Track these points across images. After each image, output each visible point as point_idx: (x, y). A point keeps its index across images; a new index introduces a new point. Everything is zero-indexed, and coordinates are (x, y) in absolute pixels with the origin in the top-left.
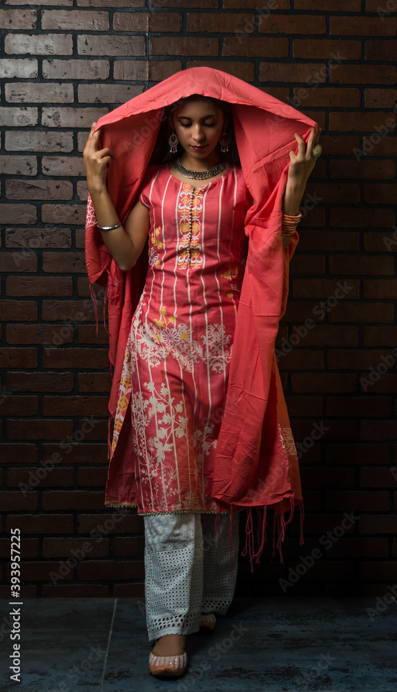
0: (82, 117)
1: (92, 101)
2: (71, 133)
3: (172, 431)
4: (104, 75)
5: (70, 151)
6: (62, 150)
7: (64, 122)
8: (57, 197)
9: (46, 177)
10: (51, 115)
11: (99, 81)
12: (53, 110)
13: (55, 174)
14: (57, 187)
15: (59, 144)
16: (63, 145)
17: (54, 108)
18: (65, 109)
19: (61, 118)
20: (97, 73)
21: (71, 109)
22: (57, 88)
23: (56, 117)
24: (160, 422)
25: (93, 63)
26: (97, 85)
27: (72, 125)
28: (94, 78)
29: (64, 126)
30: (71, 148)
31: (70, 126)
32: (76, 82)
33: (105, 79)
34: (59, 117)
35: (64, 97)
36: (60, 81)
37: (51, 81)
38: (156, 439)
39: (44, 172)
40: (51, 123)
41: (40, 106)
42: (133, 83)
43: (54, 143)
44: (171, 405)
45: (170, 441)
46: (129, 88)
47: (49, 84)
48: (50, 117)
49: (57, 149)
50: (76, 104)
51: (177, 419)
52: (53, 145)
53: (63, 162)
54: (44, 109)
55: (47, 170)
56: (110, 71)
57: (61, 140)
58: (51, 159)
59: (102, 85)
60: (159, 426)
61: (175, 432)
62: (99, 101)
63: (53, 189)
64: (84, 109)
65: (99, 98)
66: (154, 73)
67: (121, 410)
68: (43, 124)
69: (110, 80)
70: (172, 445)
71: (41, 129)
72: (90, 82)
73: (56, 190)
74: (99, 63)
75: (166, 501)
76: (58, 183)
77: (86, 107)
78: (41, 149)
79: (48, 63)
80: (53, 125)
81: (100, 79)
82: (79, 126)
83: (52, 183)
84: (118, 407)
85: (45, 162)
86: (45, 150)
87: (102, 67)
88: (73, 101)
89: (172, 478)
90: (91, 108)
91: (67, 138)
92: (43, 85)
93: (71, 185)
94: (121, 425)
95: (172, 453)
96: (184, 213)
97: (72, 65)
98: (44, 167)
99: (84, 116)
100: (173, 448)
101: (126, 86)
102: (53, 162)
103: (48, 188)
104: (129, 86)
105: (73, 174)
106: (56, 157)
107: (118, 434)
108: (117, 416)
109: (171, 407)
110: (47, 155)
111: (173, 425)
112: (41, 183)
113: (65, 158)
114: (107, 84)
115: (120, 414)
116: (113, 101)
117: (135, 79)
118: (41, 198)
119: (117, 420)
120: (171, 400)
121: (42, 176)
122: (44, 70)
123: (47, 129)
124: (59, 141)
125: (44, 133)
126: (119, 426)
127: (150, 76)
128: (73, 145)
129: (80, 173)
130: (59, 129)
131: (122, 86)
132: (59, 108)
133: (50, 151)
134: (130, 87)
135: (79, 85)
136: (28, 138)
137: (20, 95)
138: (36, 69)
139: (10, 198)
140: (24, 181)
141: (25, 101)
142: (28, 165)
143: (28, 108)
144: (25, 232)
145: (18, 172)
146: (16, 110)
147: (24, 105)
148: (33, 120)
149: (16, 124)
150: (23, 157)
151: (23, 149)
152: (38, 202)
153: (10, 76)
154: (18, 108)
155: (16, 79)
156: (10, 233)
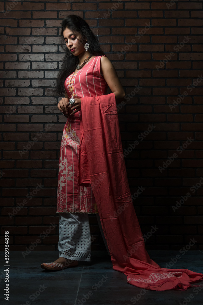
3: (66, 178)
44: (66, 166)
45: (65, 182)
47: (61, 54)
51: (68, 173)
61: (67, 178)
68: (59, 68)
70: (65, 184)
75: (61, 207)
89: (64, 198)
92: (59, 54)
95: (65, 187)
96: (69, 84)
100: (65, 185)
109: (67, 168)
111: (66, 175)
120: (67, 164)
122: (60, 49)
136: (54, 73)
137: (51, 58)
138: (57, 49)
139: (47, 95)
140: (52, 89)
141: (53, 60)
142: (53, 83)
143: (54, 63)
144: (52, 107)
145: (50, 86)
146: (49, 64)
147: (52, 62)
148: (56, 67)
149: (50, 68)
150: (52, 80)
151: (52, 77)
152: (57, 97)
153: (47, 51)
154: (50, 63)
155: (49, 53)
156: (47, 108)
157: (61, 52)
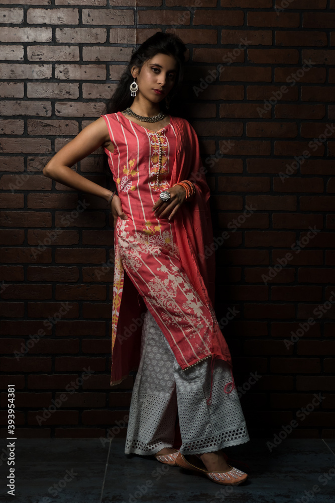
0: (85, 72)
1: (93, 59)
2: (78, 84)
4: (103, 39)
5: (76, 98)
6: (71, 97)
7: (72, 76)
8: (67, 133)
9: (58, 118)
10: (62, 70)
11: (99, 44)
12: (64, 66)
13: (65, 116)
14: (67, 125)
15: (68, 93)
16: (71, 93)
17: (65, 65)
18: (72, 65)
19: (70, 72)
20: (97, 38)
21: (77, 66)
22: (67, 50)
23: (66, 72)
24: (184, 289)
25: (94, 31)
26: (97, 48)
27: (78, 78)
28: (95, 42)
29: (72, 79)
30: (77, 95)
31: (76, 79)
32: (81, 46)
33: (103, 42)
34: (68, 72)
35: (72, 57)
36: (69, 45)
37: (62, 44)
38: (188, 302)
39: (57, 113)
40: (62, 76)
41: (54, 64)
42: (125, 45)
43: (64, 92)
46: (121, 50)
47: (61, 47)
48: (61, 72)
49: (67, 96)
50: (81, 62)
52: (63, 93)
53: (71, 106)
54: (56, 65)
55: (59, 112)
56: (107, 36)
57: (69, 89)
58: (62, 104)
59: (101, 47)
60: (186, 292)
62: (99, 59)
63: (63, 127)
64: (87, 66)
65: (99, 58)
66: (140, 38)
67: (116, 308)
68: (56, 77)
69: (107, 43)
71: (55, 81)
72: (92, 45)
73: (66, 127)
74: (99, 30)
76: (67, 122)
77: (88, 64)
78: (54, 96)
79: (60, 31)
80: (64, 78)
81: (99, 43)
82: (83, 79)
83: (63, 122)
84: (114, 305)
85: (57, 106)
86: (57, 97)
87: (102, 34)
88: (78, 59)
90: (92, 65)
91: (74, 88)
92: (56, 47)
93: (77, 124)
94: (117, 319)
96: (156, 148)
97: (78, 32)
98: (57, 110)
99: (88, 71)
101: (120, 48)
102: (64, 106)
103: (60, 126)
104: (121, 48)
105: (79, 115)
106: (66, 102)
107: (116, 326)
108: (113, 313)
110: (59, 101)
112: (55, 122)
113: (72, 103)
114: (105, 46)
115: (116, 310)
116: (109, 60)
117: (126, 42)
118: (54, 134)
119: (114, 315)
121: (55, 117)
122: (57, 36)
123: (60, 81)
124: (68, 91)
125: (57, 84)
126: (116, 320)
127: (137, 41)
128: (78, 93)
129: (84, 115)
130: (68, 81)
131: (116, 48)
132: (68, 65)
133: (61, 98)
134: (123, 49)
135: (84, 47)
136: (45, 87)
137: (38, 55)
138: (51, 35)
139: (31, 133)
140: (42, 121)
141: (42, 60)
142: (45, 108)
143: (44, 65)
144: (42, 159)
145: (37, 114)
146: (35, 67)
147: (42, 63)
148: (48, 74)
149: (36, 77)
150: (41, 102)
151: (41, 96)
152: (52, 137)
153: (30, 40)
154: (37, 66)
155: (35, 43)
156: (31, 160)
157: (60, 42)
